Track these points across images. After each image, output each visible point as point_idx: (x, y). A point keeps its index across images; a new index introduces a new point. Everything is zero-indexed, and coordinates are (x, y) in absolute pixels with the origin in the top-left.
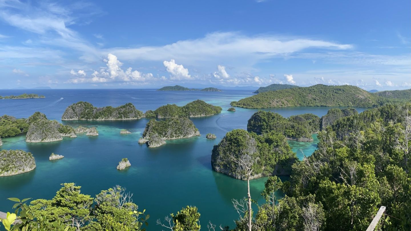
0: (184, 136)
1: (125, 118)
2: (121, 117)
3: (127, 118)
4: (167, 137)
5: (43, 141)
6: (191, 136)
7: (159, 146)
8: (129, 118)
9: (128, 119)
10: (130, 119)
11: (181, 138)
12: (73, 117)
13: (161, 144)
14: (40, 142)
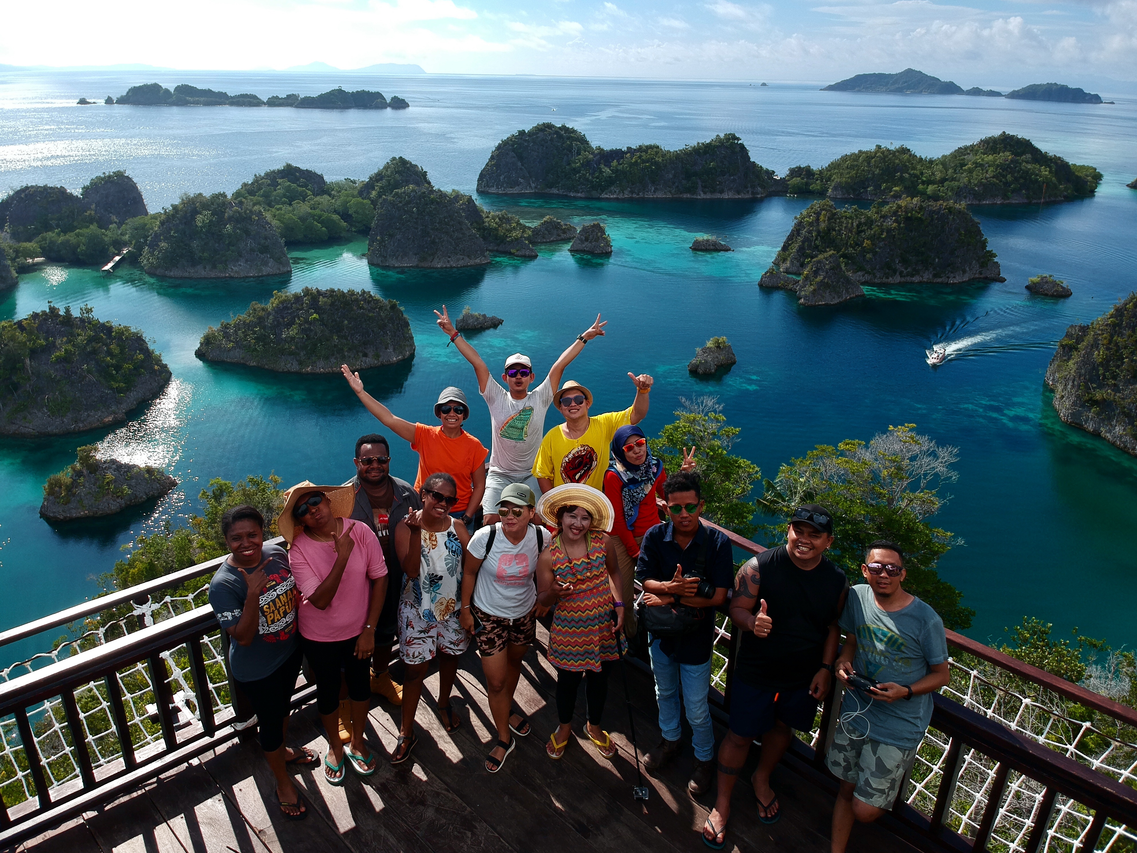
0: (935, 276)
1: (705, 193)
2: (692, 190)
3: (713, 192)
4: (868, 273)
5: (426, 264)
6: (966, 278)
7: (836, 301)
8: (721, 192)
9: (718, 196)
10: (726, 196)
11: (920, 283)
12: (517, 184)
13: (846, 297)
14: (417, 267)
